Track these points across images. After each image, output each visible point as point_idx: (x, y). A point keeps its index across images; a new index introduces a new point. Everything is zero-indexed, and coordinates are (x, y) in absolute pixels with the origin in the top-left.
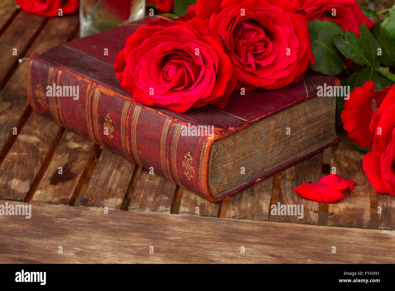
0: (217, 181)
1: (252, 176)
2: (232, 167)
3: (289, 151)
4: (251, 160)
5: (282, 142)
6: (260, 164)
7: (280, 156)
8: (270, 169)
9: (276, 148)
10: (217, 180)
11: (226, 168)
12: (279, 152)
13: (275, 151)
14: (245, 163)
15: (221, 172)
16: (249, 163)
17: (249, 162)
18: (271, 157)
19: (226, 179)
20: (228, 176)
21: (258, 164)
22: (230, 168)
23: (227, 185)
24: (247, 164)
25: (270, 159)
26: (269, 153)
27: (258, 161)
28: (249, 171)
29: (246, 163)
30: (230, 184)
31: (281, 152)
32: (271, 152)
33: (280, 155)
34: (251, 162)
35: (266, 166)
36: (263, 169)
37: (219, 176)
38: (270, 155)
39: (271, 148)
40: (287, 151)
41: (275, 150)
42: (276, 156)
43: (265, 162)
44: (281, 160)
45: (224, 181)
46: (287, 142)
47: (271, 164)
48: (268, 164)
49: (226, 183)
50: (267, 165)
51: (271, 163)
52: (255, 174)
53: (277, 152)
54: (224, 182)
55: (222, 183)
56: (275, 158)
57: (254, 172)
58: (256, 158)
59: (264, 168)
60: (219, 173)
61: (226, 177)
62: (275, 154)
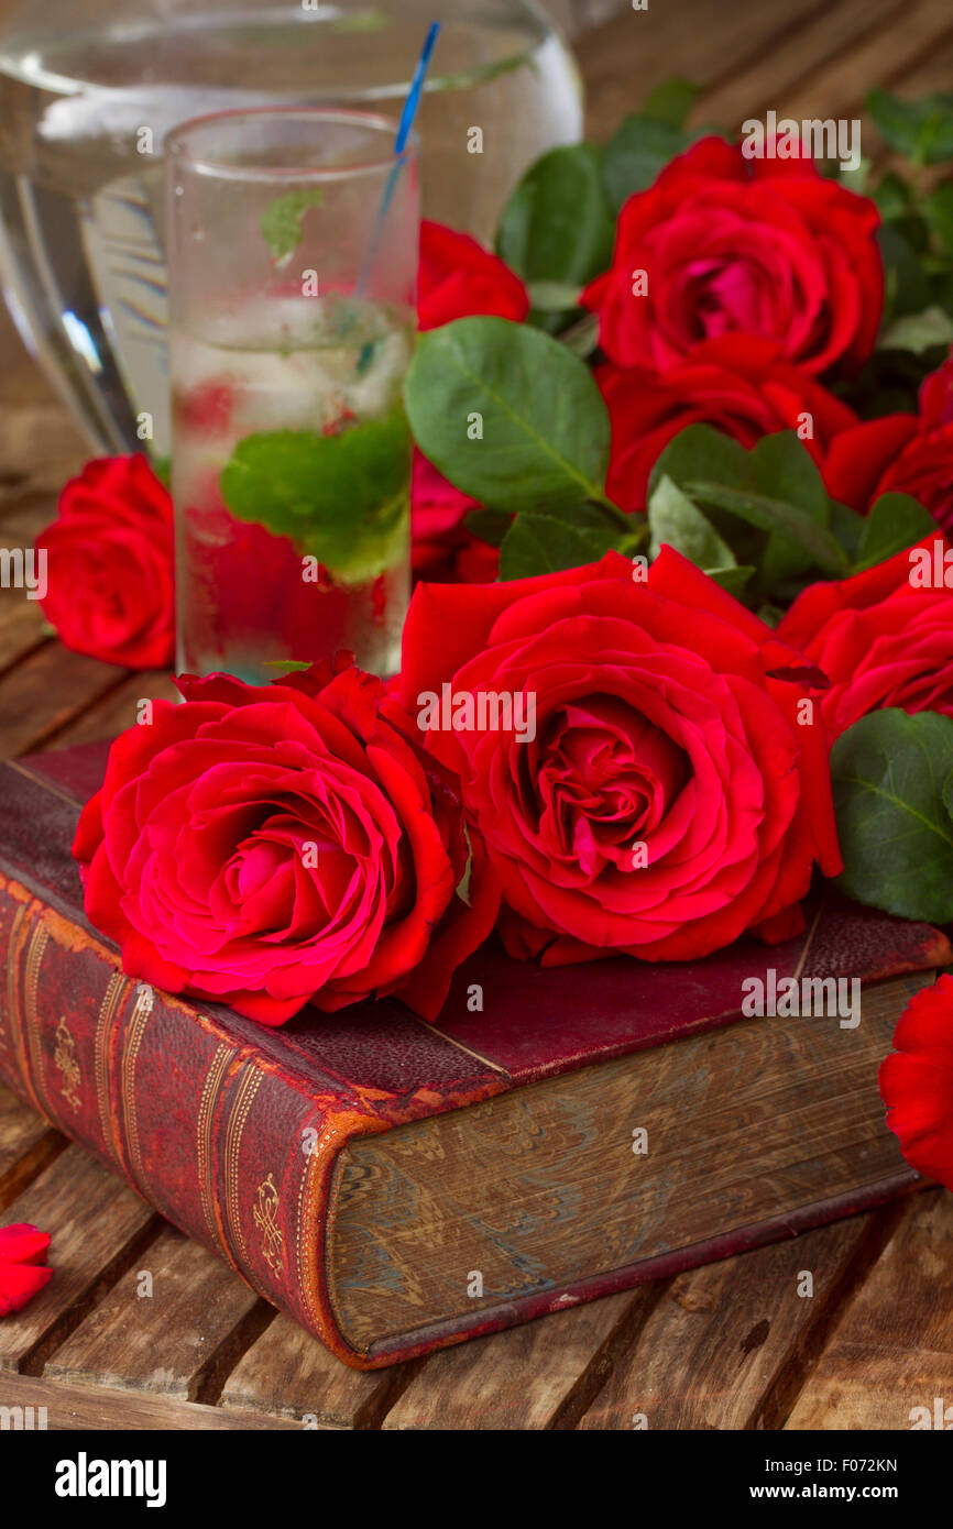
0: (373, 1291)
1: (542, 1283)
2: (440, 1239)
3: (716, 1201)
4: (530, 1220)
5: (677, 1163)
6: (575, 1241)
7: (672, 1217)
8: (623, 1260)
9: (647, 1184)
10: (373, 1287)
11: (415, 1243)
12: (665, 1199)
13: (647, 1196)
14: (502, 1231)
15: (391, 1259)
16: (521, 1233)
17: (521, 1226)
18: (624, 1214)
19: (417, 1288)
20: (426, 1274)
21: (565, 1239)
22: (430, 1245)
23: (420, 1308)
24: (512, 1237)
25: (623, 1222)
26: (618, 1200)
27: (562, 1227)
28: (524, 1262)
29: (509, 1232)
30: (438, 1307)
31: (671, 1200)
32: (624, 1198)
33: (670, 1207)
34: (531, 1231)
35: (608, 1250)
36: (591, 1261)
37: (383, 1273)
38: (620, 1210)
39: (626, 1181)
40: (705, 1197)
41: (642, 1193)
42: (650, 1213)
43: (598, 1232)
44: (678, 1231)
45: (406, 1293)
46: (701, 1164)
47: (629, 1245)
48: (615, 1244)
49: (414, 1299)
50: (611, 1248)
51: (627, 1240)
52: (554, 1277)
53: (653, 1198)
54: (407, 1299)
55: (399, 1300)
56: (645, 1220)
57: (546, 1268)
58: (554, 1214)
59: (599, 1255)
60: (380, 1259)
61: (418, 1279)
62: (646, 1207)
